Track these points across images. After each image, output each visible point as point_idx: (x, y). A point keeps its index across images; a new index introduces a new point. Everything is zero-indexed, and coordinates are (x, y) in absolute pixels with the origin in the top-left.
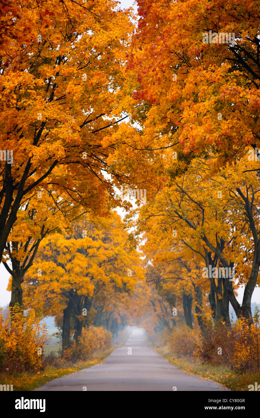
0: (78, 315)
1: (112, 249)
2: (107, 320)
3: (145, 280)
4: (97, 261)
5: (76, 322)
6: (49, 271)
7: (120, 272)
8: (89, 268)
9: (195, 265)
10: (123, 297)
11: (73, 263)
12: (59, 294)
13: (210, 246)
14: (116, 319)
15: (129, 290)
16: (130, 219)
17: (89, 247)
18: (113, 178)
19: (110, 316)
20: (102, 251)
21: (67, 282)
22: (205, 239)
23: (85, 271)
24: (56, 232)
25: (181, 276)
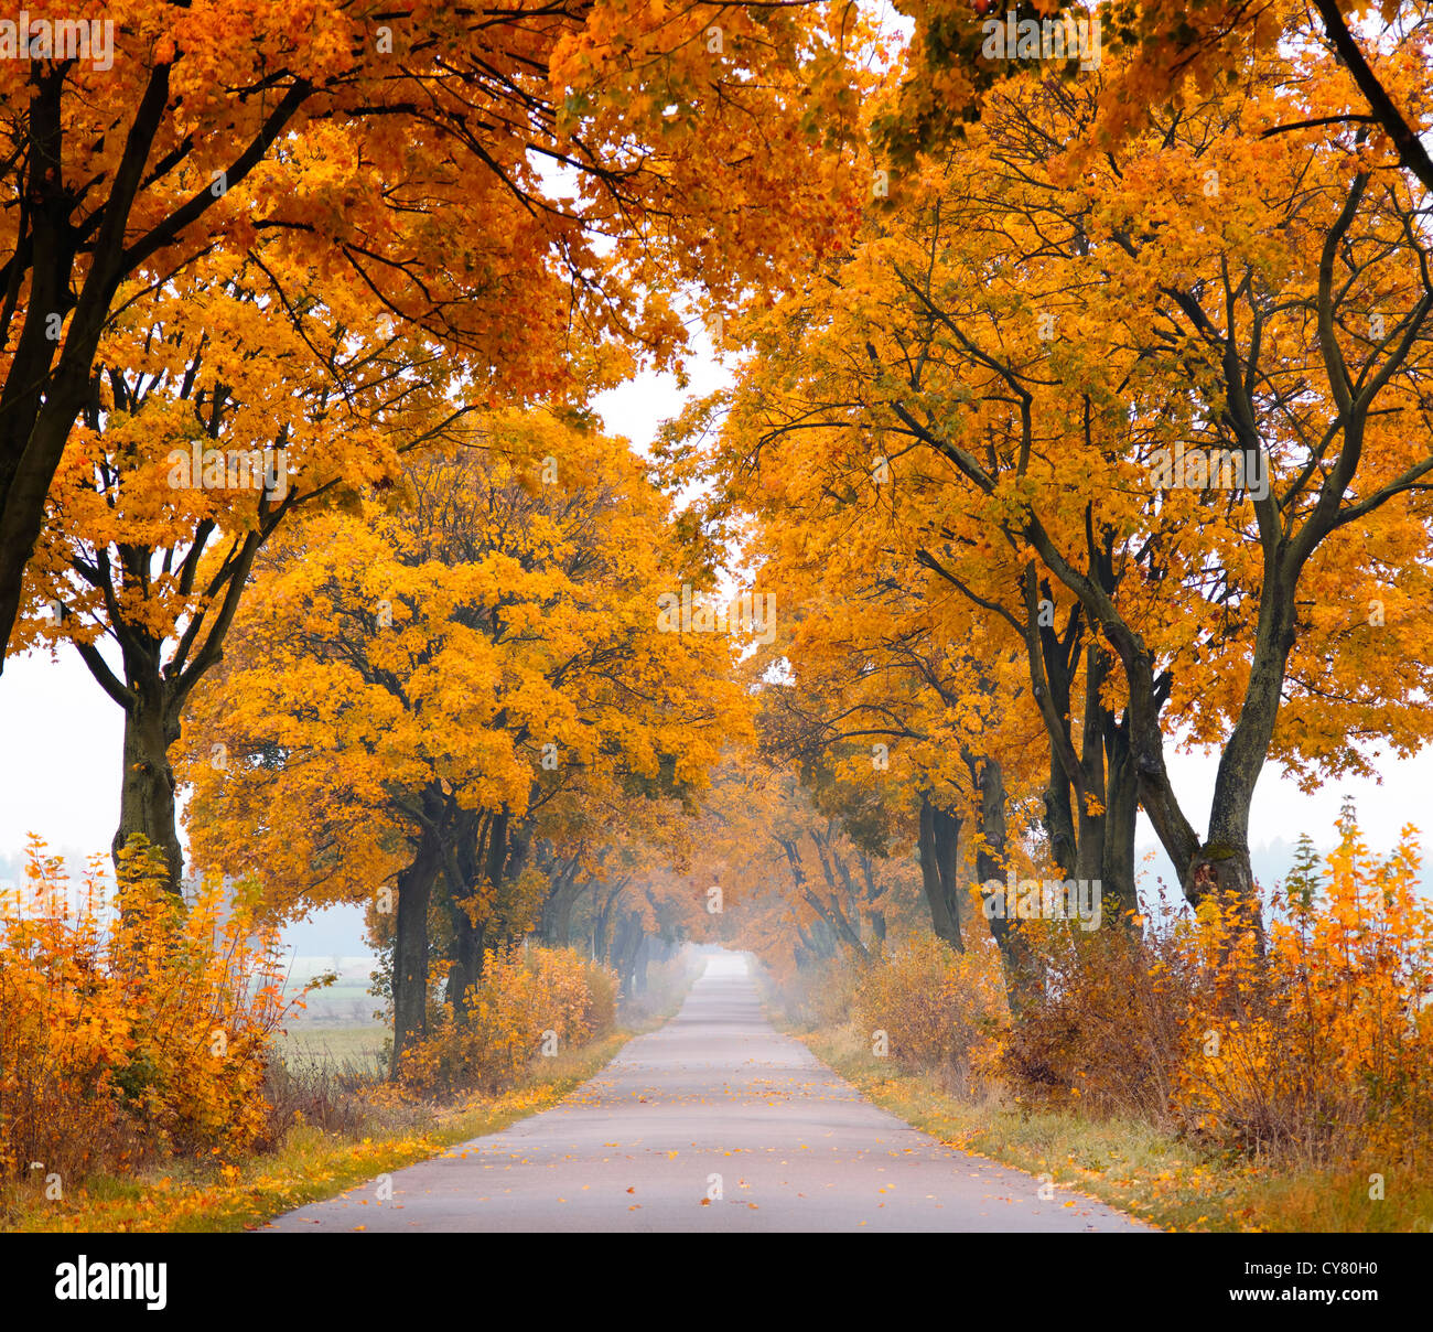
0: (464, 896)
1: (608, 608)
2: (601, 921)
3: (756, 742)
4: (544, 660)
5: (455, 927)
6: (330, 705)
7: (649, 709)
8: (507, 691)
9: (974, 674)
10: (662, 821)
11: (436, 670)
12: (378, 806)
13: (1061, 568)
14: (637, 916)
15: (685, 784)
16: (684, 442)
17: (511, 599)
18: (586, 191)
19: (609, 901)
20: (566, 611)
21: (413, 753)
22: (1035, 534)
23: (491, 702)
24: (334, 504)
25: (913, 723)
